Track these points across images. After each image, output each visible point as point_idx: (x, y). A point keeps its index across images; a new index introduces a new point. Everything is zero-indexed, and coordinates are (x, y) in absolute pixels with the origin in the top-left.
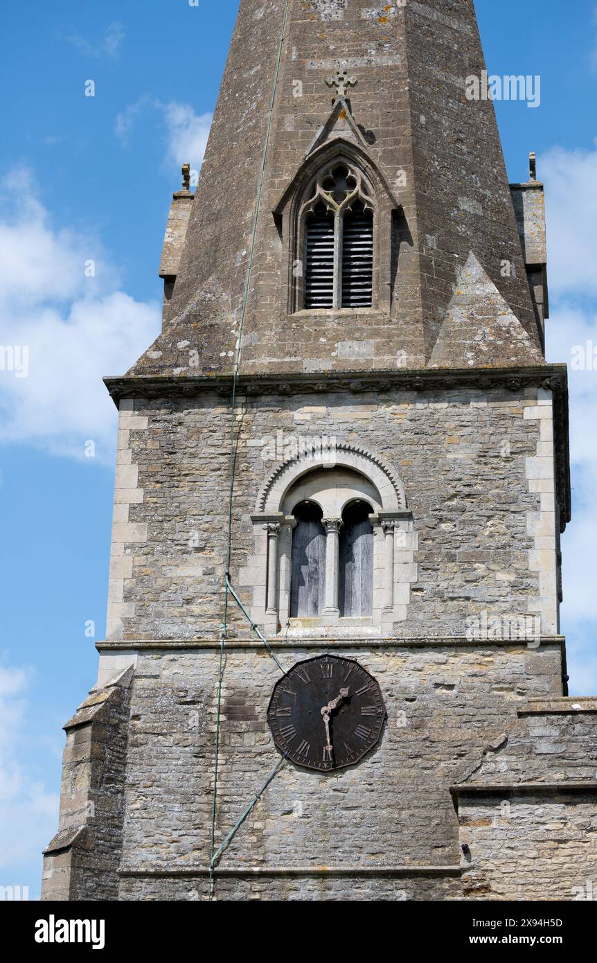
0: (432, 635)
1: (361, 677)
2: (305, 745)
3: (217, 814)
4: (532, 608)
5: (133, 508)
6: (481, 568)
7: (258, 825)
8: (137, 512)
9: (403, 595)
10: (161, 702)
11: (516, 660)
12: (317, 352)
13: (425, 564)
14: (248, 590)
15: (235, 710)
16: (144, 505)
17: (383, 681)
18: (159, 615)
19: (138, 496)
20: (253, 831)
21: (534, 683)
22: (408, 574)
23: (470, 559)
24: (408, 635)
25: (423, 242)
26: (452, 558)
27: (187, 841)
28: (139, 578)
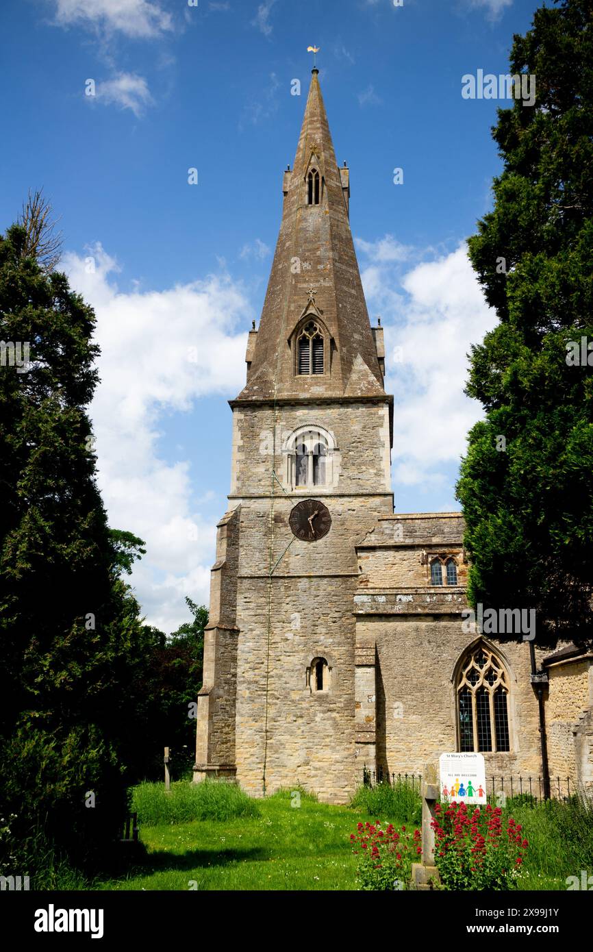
0: (347, 492)
1: (322, 507)
2: (303, 531)
3: (272, 556)
4: (382, 482)
5: (239, 447)
6: (364, 468)
7: (286, 560)
8: (240, 449)
9: (337, 477)
10: (251, 517)
11: (377, 500)
12: (304, 390)
13: (344, 466)
14: (281, 476)
15: (278, 519)
16: (243, 446)
17: (330, 508)
18: (249, 486)
19: (241, 443)
20: (285, 562)
21: (383, 508)
22: (338, 470)
23: (360, 465)
24: (338, 492)
25: (341, 350)
26: (354, 464)
27: (261, 565)
28: (242, 472)
